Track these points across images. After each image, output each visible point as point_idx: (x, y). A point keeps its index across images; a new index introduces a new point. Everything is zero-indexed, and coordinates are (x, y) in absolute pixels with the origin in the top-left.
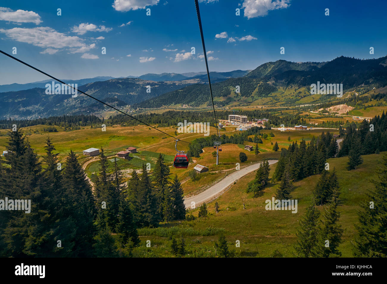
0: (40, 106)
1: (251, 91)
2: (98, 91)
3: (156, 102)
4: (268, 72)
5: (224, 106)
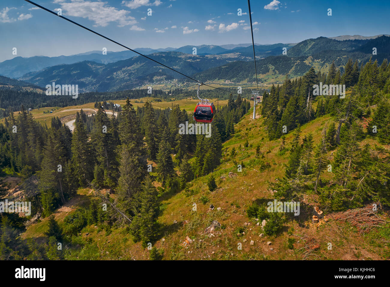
0: (92, 78)
1: (287, 70)
2: (144, 65)
3: (201, 77)
4: (308, 49)
5: (262, 82)
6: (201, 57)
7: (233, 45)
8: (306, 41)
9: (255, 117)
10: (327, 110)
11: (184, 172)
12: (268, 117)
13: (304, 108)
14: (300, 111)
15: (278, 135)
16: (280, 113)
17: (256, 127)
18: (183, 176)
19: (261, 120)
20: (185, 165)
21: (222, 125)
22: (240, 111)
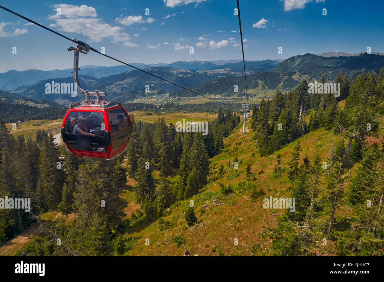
1: (276, 85)
2: (136, 79)
4: (295, 65)
5: (252, 97)
6: (193, 73)
7: (223, 61)
8: (293, 58)
9: (245, 130)
10: (321, 124)
11: (161, 197)
12: (259, 131)
13: (296, 122)
14: (293, 124)
15: (270, 151)
16: (271, 127)
17: (246, 141)
18: (161, 201)
19: (251, 134)
20: (163, 188)
21: (211, 140)
22: (230, 125)
